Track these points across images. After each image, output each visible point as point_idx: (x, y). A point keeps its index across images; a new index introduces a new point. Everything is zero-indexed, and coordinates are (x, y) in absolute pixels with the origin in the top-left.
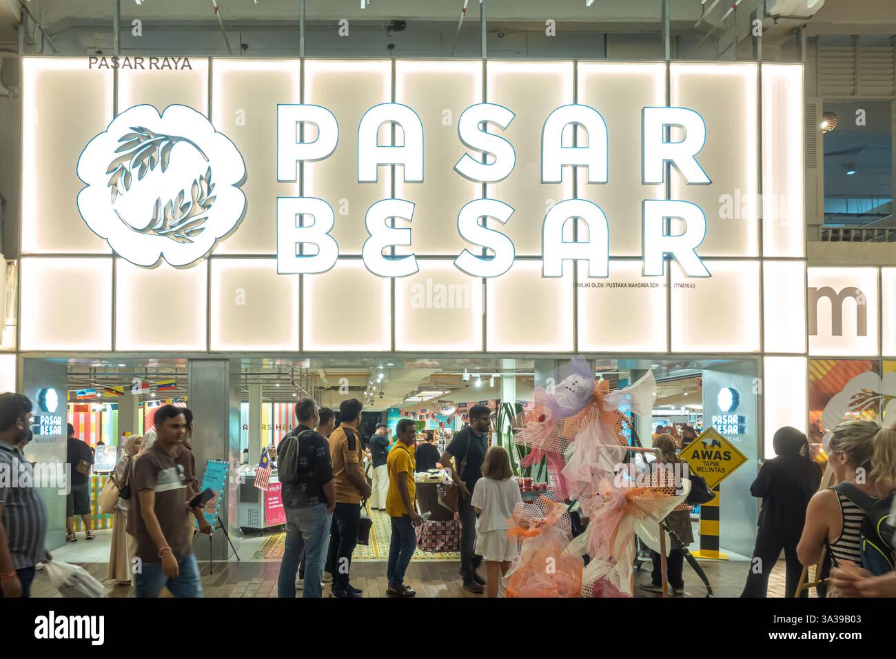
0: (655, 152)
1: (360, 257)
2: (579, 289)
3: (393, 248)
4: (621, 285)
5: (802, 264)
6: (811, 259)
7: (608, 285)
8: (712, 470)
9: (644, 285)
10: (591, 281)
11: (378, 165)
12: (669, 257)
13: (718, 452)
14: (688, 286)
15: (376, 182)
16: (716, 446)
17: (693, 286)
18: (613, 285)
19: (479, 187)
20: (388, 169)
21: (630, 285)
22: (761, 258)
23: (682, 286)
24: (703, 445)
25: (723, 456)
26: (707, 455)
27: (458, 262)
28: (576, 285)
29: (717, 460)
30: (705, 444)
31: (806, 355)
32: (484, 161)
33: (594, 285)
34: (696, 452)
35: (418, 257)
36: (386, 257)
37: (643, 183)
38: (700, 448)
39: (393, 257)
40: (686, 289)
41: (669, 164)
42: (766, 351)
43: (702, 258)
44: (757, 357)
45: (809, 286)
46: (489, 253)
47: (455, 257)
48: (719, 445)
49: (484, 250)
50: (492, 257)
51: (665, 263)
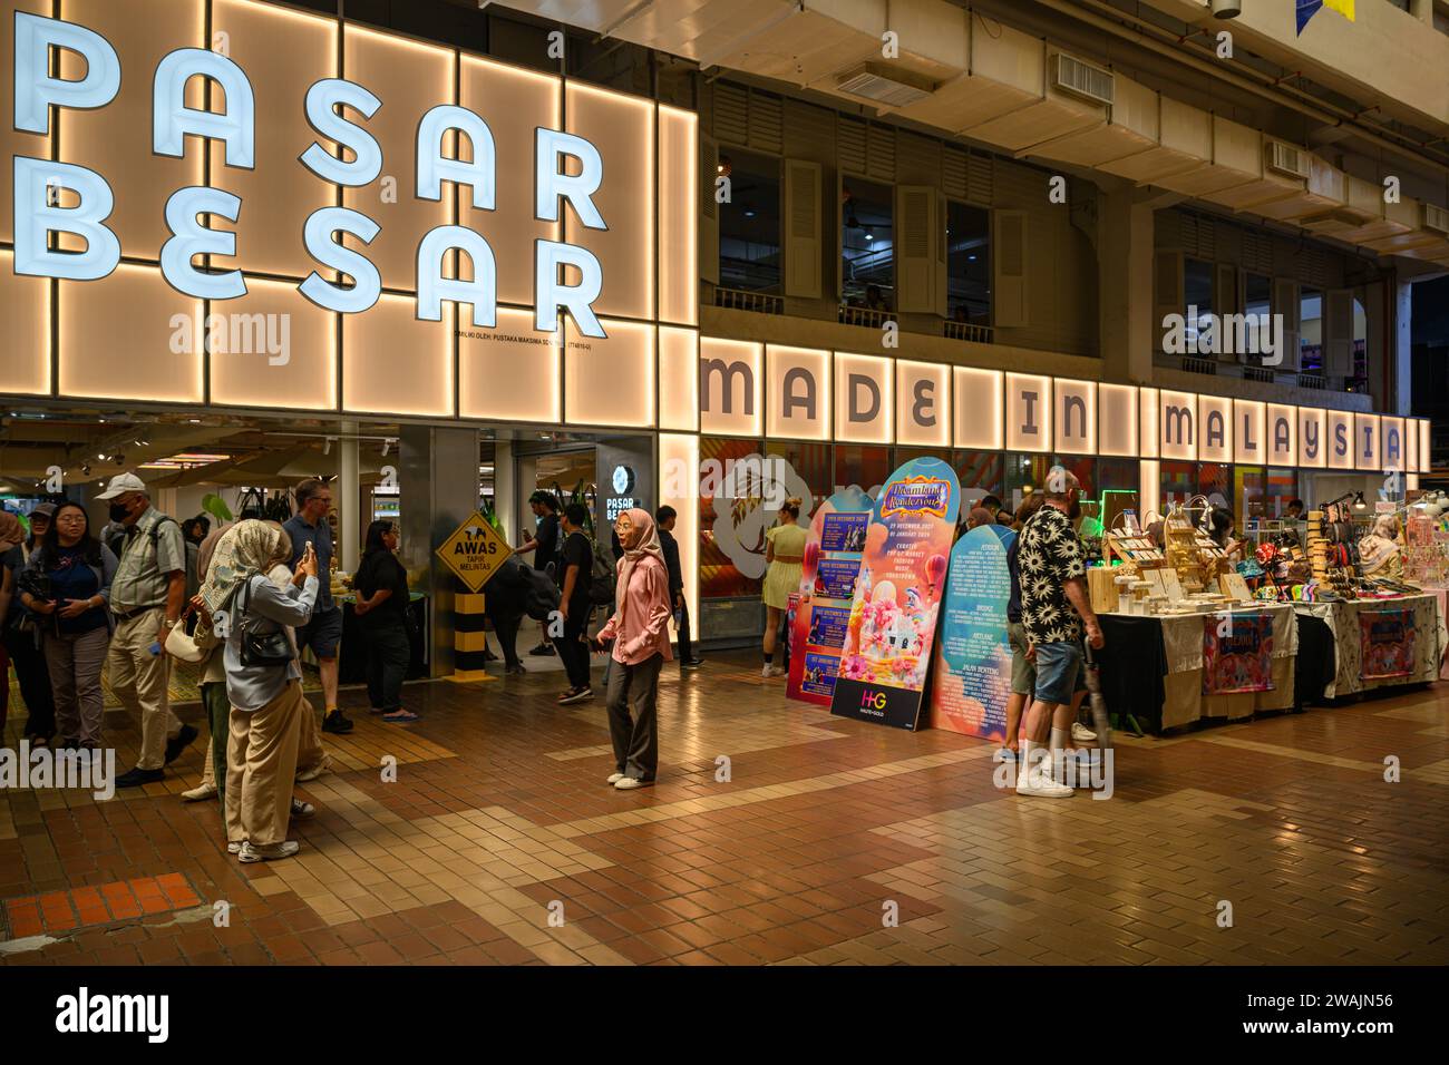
0: (550, 185)
1: (157, 264)
2: (462, 339)
3: (207, 257)
4: (510, 339)
5: (694, 334)
6: (704, 328)
7: (495, 337)
8: (476, 567)
9: (536, 341)
10: (476, 330)
11: (185, 134)
12: (563, 311)
13: (483, 544)
14: (583, 346)
15: (181, 158)
16: (481, 536)
17: (588, 347)
18: (501, 338)
19: (333, 190)
20: (200, 143)
21: (520, 340)
22: (657, 323)
23: (577, 346)
24: (466, 535)
25: (488, 549)
26: (471, 548)
27: (305, 287)
28: (457, 334)
29: (482, 553)
30: (469, 533)
31: (698, 433)
32: (340, 157)
33: (479, 336)
34: (459, 544)
35: (245, 274)
36: (196, 268)
37: (536, 217)
38: (462, 539)
39: (206, 268)
40: (581, 349)
41: (564, 199)
42: (661, 427)
43: (598, 316)
44: (650, 434)
45: (702, 357)
46: (346, 280)
47: (301, 281)
48: (484, 534)
49: (340, 275)
50: (351, 287)
51: (559, 317)
